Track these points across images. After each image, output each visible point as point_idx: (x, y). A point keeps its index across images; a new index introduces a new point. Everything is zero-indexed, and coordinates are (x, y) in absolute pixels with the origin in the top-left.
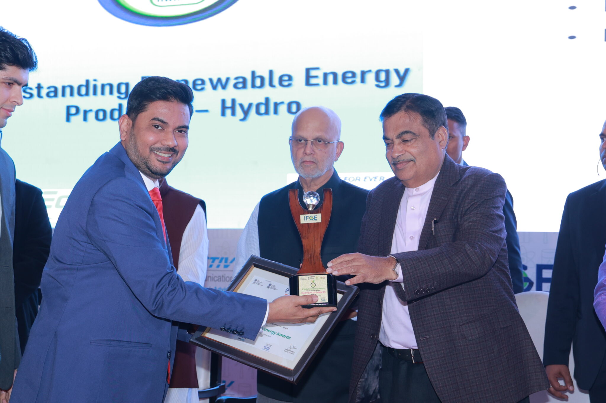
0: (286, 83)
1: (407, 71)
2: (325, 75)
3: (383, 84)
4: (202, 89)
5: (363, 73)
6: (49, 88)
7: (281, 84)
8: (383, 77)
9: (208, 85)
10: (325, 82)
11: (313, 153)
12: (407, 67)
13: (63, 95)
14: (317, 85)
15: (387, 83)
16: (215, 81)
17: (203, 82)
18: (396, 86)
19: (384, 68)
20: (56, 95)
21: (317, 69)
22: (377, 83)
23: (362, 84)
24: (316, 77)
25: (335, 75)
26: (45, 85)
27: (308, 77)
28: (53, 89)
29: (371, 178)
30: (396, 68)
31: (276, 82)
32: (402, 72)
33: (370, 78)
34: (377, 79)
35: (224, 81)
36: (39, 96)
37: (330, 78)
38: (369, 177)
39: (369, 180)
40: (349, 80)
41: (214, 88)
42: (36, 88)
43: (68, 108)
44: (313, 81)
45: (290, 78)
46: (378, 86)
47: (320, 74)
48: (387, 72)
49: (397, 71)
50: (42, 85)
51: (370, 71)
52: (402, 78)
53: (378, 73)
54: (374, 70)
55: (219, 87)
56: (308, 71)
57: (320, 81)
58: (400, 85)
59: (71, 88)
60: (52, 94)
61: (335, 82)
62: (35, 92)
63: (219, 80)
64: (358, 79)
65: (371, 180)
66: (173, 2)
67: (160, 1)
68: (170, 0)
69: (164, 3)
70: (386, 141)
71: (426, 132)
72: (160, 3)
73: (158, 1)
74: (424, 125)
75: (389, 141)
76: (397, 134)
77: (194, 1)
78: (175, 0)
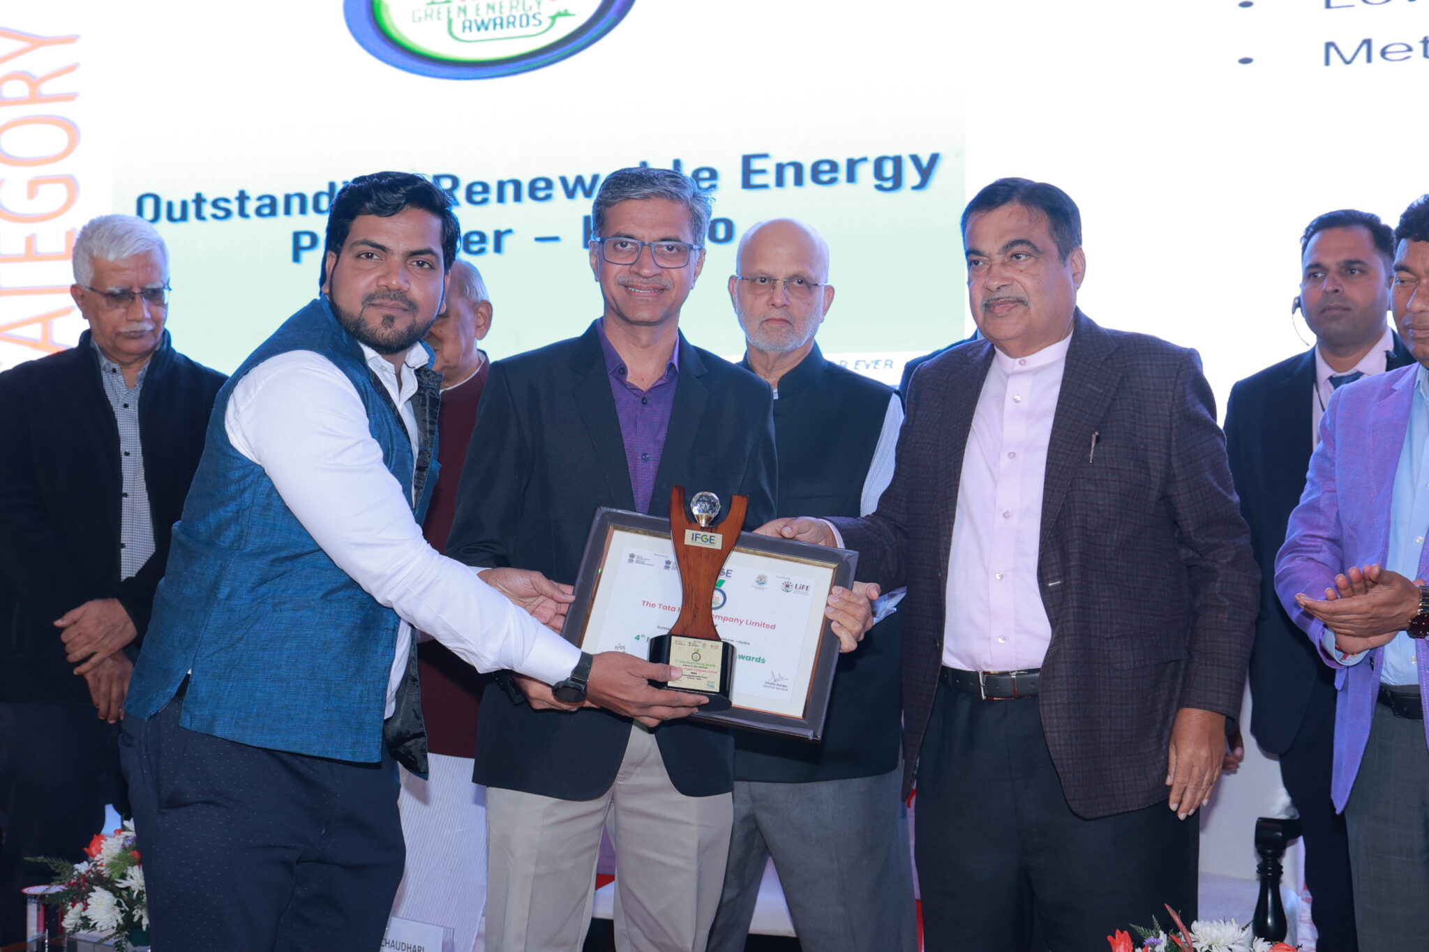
1: (934, 158)
2: (780, 168)
4: (548, 197)
5: (852, 164)
6: (260, 199)
8: (888, 170)
9: (558, 191)
10: (780, 182)
11: (788, 303)
12: (935, 151)
13: (287, 211)
14: (765, 186)
15: (897, 181)
16: (571, 182)
17: (549, 184)
18: (915, 188)
19: (891, 154)
20: (273, 213)
21: (765, 156)
22: (878, 182)
23: (850, 185)
24: (763, 171)
25: (798, 167)
26: (253, 193)
27: (747, 171)
28: (267, 201)
29: (868, 362)
30: (913, 152)
32: (925, 161)
33: (865, 172)
34: (878, 173)
35: (588, 181)
36: (242, 213)
37: (790, 173)
38: (864, 361)
39: (865, 366)
40: (825, 178)
41: (570, 194)
42: (237, 198)
43: (297, 236)
44: (756, 179)
45: (714, 174)
46: (879, 187)
47: (769, 165)
48: (897, 161)
49: (915, 159)
50: (248, 193)
51: (865, 159)
52: (926, 172)
53: (879, 163)
54: (872, 158)
55: (580, 193)
56: (747, 160)
57: (770, 179)
58: (921, 186)
59: (302, 197)
60: (266, 211)
61: (799, 181)
62: (234, 207)
63: (579, 180)
64: (842, 174)
65: (867, 367)
66: (491, 33)
67: (467, 30)
68: (486, 29)
69: (475, 34)
70: (975, 257)
71: (1054, 249)
72: (467, 35)
73: (464, 31)
74: (1052, 236)
75: (981, 257)
76: (1000, 244)
77: (531, 30)
78: (495, 28)
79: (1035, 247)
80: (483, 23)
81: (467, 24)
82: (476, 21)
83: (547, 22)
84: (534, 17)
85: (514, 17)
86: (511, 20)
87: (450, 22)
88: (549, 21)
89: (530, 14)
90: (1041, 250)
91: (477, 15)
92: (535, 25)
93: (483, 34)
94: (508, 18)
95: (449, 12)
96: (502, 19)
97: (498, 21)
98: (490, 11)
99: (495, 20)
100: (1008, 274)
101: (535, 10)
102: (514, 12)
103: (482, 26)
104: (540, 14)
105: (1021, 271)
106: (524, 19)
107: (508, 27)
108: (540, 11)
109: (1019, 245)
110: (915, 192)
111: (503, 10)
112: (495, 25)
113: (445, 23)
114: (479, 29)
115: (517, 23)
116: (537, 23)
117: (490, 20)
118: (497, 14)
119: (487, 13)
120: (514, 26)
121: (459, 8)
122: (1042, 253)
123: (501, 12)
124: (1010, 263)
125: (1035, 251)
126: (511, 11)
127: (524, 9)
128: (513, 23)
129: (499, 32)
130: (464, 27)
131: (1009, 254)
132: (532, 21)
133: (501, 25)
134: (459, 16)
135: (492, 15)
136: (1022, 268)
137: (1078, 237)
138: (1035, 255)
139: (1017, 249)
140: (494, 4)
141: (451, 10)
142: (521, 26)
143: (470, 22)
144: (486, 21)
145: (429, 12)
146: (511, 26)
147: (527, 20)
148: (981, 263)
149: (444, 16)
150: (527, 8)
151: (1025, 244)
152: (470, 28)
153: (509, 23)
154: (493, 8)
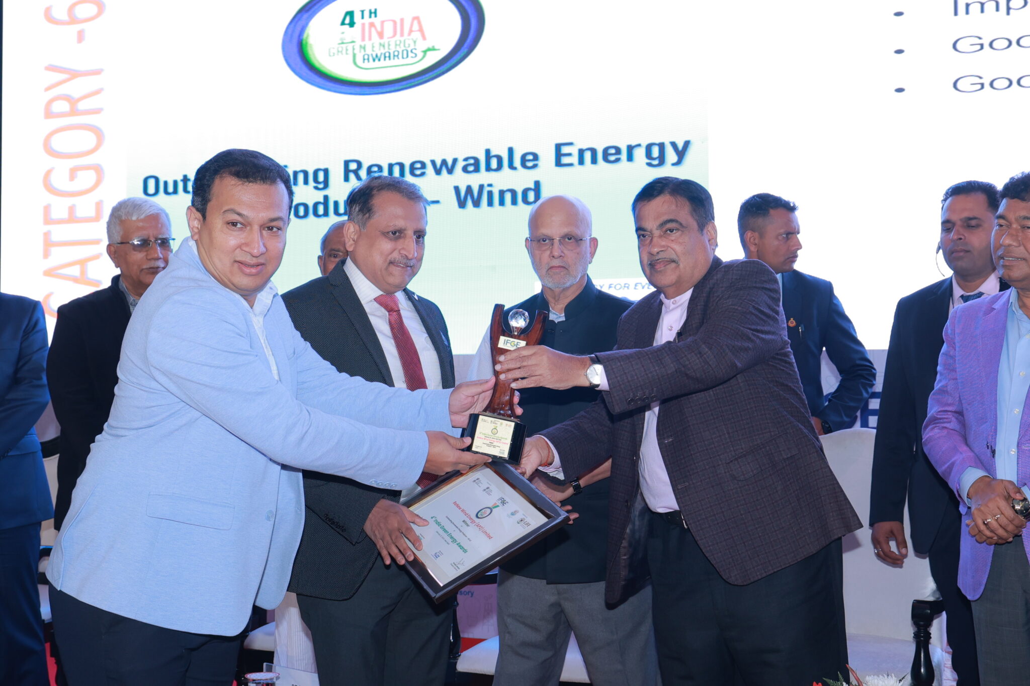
0: (530, 164)
1: (687, 144)
2: (581, 152)
3: (656, 162)
4: (423, 174)
5: (630, 149)
7: (524, 165)
8: (655, 152)
9: (430, 170)
10: (581, 162)
11: (562, 255)
12: (687, 139)
14: (571, 165)
15: (662, 160)
16: (438, 164)
17: (423, 165)
18: (673, 164)
19: (657, 142)
21: (571, 144)
22: (649, 161)
23: (629, 163)
24: (569, 155)
25: (594, 151)
27: (559, 155)
29: (643, 285)
30: (673, 140)
31: (517, 162)
32: (680, 146)
33: (639, 154)
34: (649, 154)
35: (450, 163)
37: (588, 156)
38: (641, 283)
39: (641, 287)
40: (612, 158)
41: (438, 172)
44: (565, 160)
45: (536, 157)
46: (649, 165)
47: (574, 151)
48: (662, 146)
49: (674, 144)
51: (639, 145)
52: (681, 153)
53: (649, 148)
54: (644, 144)
55: (444, 171)
56: (558, 147)
57: (574, 159)
58: (678, 163)
61: (594, 161)
63: (444, 162)
64: (624, 156)
65: (643, 288)
66: (382, 63)
67: (366, 61)
68: (379, 60)
69: (372, 64)
70: (642, 233)
71: (694, 225)
72: (366, 65)
73: (364, 62)
74: (692, 216)
75: (646, 232)
76: (658, 222)
77: (410, 60)
78: (385, 60)
79: (681, 224)
80: (377, 56)
81: (366, 57)
82: (372, 55)
83: (420, 55)
84: (412, 51)
85: (398, 52)
86: (396, 53)
87: (354, 56)
88: (422, 54)
89: (409, 50)
90: (684, 225)
91: (373, 51)
92: (412, 57)
93: (377, 64)
94: (394, 52)
95: (354, 49)
96: (390, 53)
97: (387, 55)
98: (382, 48)
99: (385, 54)
100: (663, 243)
101: (412, 47)
102: (398, 49)
103: (377, 58)
104: (415, 49)
105: (672, 241)
106: (405, 53)
107: (394, 59)
108: (416, 47)
109: (670, 223)
110: (674, 167)
111: (390, 47)
112: (385, 57)
113: (351, 57)
114: (374, 60)
115: (400, 56)
116: (414, 55)
117: (381, 54)
118: (386, 50)
119: (380, 49)
120: (398, 58)
121: (361, 46)
122: (686, 228)
123: (389, 49)
124: (665, 235)
125: (682, 227)
126: (396, 48)
127: (404, 46)
128: (398, 56)
129: (388, 62)
130: (364, 59)
131: (664, 229)
132: (410, 54)
133: (389, 57)
134: (360, 52)
135: (383, 52)
136: (673, 238)
137: (711, 215)
138: (681, 229)
139: (669, 225)
140: (384, 43)
141: (355, 47)
142: (403, 58)
143: (368, 55)
144: (379, 55)
145: (340, 49)
146: (396, 58)
147: (407, 53)
148: (647, 236)
149: (350, 52)
150: (407, 45)
151: (674, 222)
152: (368, 59)
153: (394, 56)
154: (384, 46)
